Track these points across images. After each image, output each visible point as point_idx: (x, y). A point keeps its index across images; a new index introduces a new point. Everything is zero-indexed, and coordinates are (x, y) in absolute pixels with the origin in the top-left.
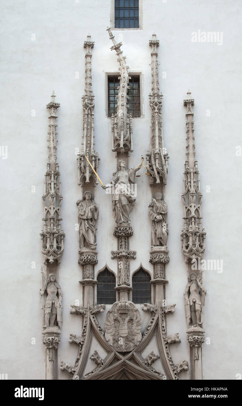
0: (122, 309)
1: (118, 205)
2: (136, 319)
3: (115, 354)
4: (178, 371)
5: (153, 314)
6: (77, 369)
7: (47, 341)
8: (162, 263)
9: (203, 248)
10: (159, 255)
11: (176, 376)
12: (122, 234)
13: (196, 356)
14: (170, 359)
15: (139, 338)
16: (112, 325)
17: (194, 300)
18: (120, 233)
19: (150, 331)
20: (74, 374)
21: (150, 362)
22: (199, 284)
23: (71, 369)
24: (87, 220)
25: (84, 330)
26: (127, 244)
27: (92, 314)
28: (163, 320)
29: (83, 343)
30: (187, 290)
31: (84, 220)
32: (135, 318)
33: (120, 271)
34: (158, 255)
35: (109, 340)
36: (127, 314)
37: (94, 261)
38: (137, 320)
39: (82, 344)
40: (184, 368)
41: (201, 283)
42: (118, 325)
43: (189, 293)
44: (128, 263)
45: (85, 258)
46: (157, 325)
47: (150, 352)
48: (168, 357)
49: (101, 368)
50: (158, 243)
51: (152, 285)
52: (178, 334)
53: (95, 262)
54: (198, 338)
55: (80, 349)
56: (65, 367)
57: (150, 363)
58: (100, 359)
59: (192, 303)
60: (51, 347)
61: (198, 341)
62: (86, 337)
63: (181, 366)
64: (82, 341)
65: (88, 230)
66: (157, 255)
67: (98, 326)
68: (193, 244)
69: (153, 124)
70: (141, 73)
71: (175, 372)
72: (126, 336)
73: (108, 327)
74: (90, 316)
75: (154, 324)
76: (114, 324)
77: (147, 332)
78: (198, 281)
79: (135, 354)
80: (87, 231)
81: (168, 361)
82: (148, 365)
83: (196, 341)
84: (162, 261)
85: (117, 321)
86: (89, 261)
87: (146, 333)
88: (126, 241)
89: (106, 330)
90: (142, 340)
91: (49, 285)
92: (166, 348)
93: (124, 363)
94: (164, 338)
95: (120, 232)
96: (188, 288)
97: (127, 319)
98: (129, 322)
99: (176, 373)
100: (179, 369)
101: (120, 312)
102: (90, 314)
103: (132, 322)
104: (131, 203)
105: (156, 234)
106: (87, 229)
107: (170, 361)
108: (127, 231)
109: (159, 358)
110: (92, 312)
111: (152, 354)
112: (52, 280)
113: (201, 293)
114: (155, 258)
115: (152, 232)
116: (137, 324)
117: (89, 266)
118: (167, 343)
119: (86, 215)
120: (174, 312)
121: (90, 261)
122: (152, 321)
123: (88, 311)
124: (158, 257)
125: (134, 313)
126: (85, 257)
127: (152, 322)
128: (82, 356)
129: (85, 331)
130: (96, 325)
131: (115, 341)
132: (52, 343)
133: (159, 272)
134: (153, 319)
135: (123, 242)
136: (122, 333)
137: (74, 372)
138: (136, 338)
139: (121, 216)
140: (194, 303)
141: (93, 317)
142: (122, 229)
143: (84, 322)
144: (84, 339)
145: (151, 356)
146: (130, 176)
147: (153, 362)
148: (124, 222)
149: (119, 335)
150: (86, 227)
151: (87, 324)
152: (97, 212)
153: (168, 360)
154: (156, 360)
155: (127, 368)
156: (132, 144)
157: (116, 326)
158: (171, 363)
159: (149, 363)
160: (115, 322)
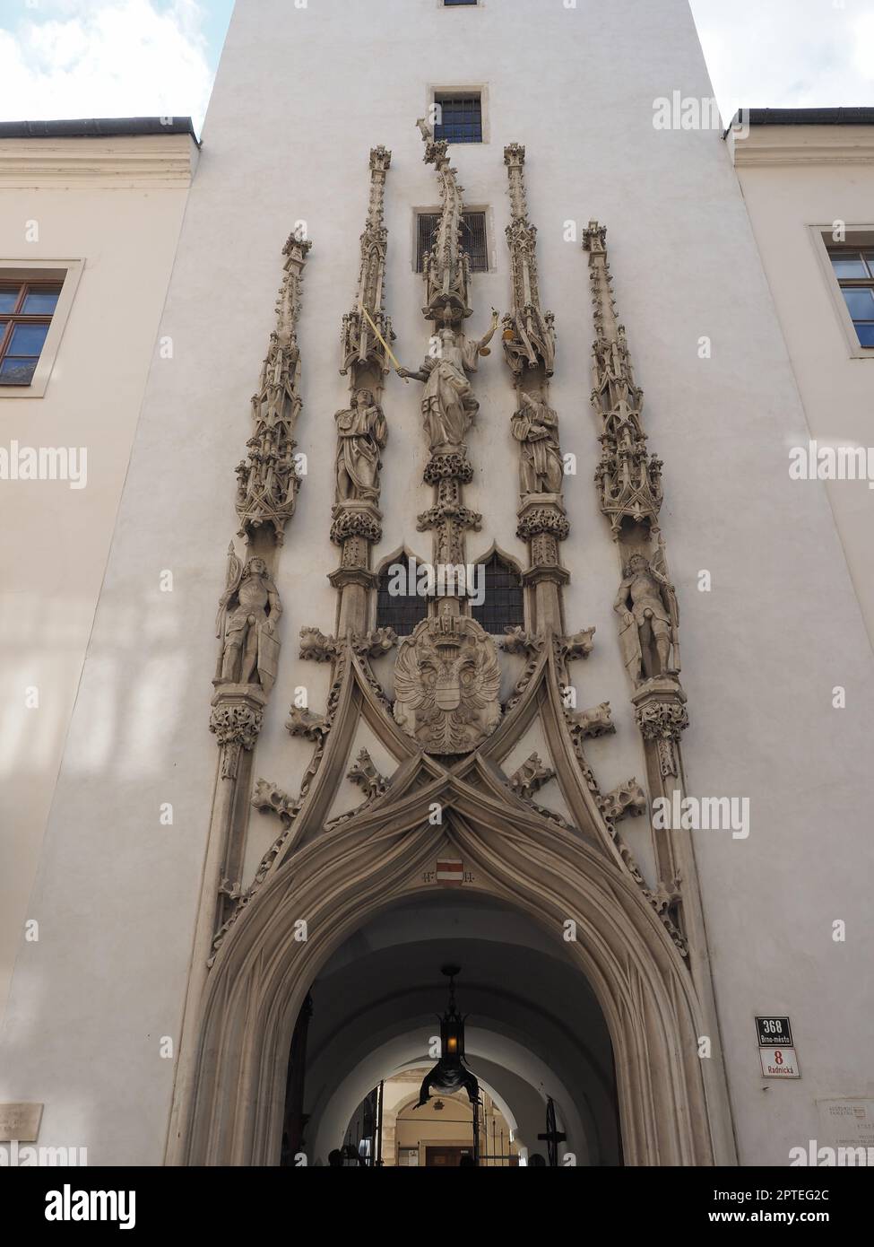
0: (442, 634)
1: (435, 407)
2: (484, 664)
3: (422, 761)
4: (618, 811)
5: (533, 654)
6: (304, 805)
7: (220, 718)
8: (550, 531)
9: (658, 493)
10: (543, 512)
11: (609, 825)
12: (445, 469)
13: (668, 766)
14: (589, 775)
15: (491, 713)
16: (415, 678)
17: (648, 613)
18: (440, 468)
19: (525, 697)
20: (294, 818)
21: (527, 782)
22: (658, 574)
23: (286, 803)
24: (358, 437)
25: (333, 694)
26: (457, 494)
27: (359, 654)
28: (560, 669)
29: (328, 729)
30: (624, 595)
31: (350, 438)
32: (480, 659)
33: (439, 555)
34: (541, 510)
35: (405, 721)
36: (458, 647)
37: (371, 526)
38: (486, 667)
39: (324, 732)
40: (633, 801)
41: (664, 574)
42: (432, 679)
43: (629, 603)
44: (460, 536)
45: (348, 519)
46: (544, 683)
47: (529, 754)
48: (583, 770)
49: (378, 802)
50: (538, 486)
51: (525, 591)
52: (608, 704)
53: (373, 530)
54: (670, 710)
55: (320, 746)
56: (267, 796)
57: (528, 786)
58: (376, 776)
59: (642, 621)
60: (229, 735)
61: (672, 719)
62: (339, 712)
63: (623, 796)
64: (325, 722)
65: (358, 460)
66: (537, 512)
67: (375, 685)
68: (632, 482)
69: (518, 269)
70: (487, 206)
71: (608, 813)
72: (455, 707)
73: (403, 685)
74: (352, 659)
75: (535, 678)
76: (421, 676)
77: (515, 700)
78: (653, 568)
79: (480, 759)
80: (355, 463)
81: (581, 780)
82: (522, 793)
83: (665, 717)
84: (550, 524)
85: (430, 667)
86: (357, 525)
87: (514, 703)
88: (457, 488)
89: (398, 695)
90: (501, 720)
91: (246, 581)
92: (575, 742)
93: (449, 789)
94: (567, 716)
95: (439, 464)
96: (626, 590)
97: (459, 662)
98: (463, 670)
99: (610, 815)
100: (619, 806)
101: (437, 643)
102: (352, 652)
103: (471, 670)
104: (467, 412)
105: (531, 467)
106: (355, 456)
107: (589, 780)
108: (459, 461)
109: (554, 775)
110: (358, 647)
111: (534, 759)
112: (254, 569)
113: (663, 594)
114: (531, 519)
115: (521, 465)
116: (486, 676)
117: (357, 541)
118: (578, 729)
119: (355, 427)
120: (592, 649)
121: (360, 527)
122: (529, 670)
123: (349, 645)
124: (539, 514)
125: (477, 647)
126: (346, 517)
127: (530, 675)
128: (323, 764)
129: (335, 697)
130: (369, 681)
131: (423, 724)
132: (234, 723)
133: (544, 553)
134: (533, 667)
135: (448, 488)
136: (443, 698)
137: (296, 811)
138: (484, 714)
139: (442, 433)
140: (649, 619)
141: (362, 662)
142: (445, 458)
143: (336, 675)
144: (332, 718)
145: (530, 765)
146: (465, 355)
147: (537, 784)
148: (451, 444)
149: (435, 706)
150: (354, 452)
151: (341, 679)
152: (383, 423)
153: (583, 778)
154: (545, 780)
155: (457, 805)
156: (469, 299)
157: (427, 682)
158: (592, 786)
159: (525, 786)
160: (425, 671)
